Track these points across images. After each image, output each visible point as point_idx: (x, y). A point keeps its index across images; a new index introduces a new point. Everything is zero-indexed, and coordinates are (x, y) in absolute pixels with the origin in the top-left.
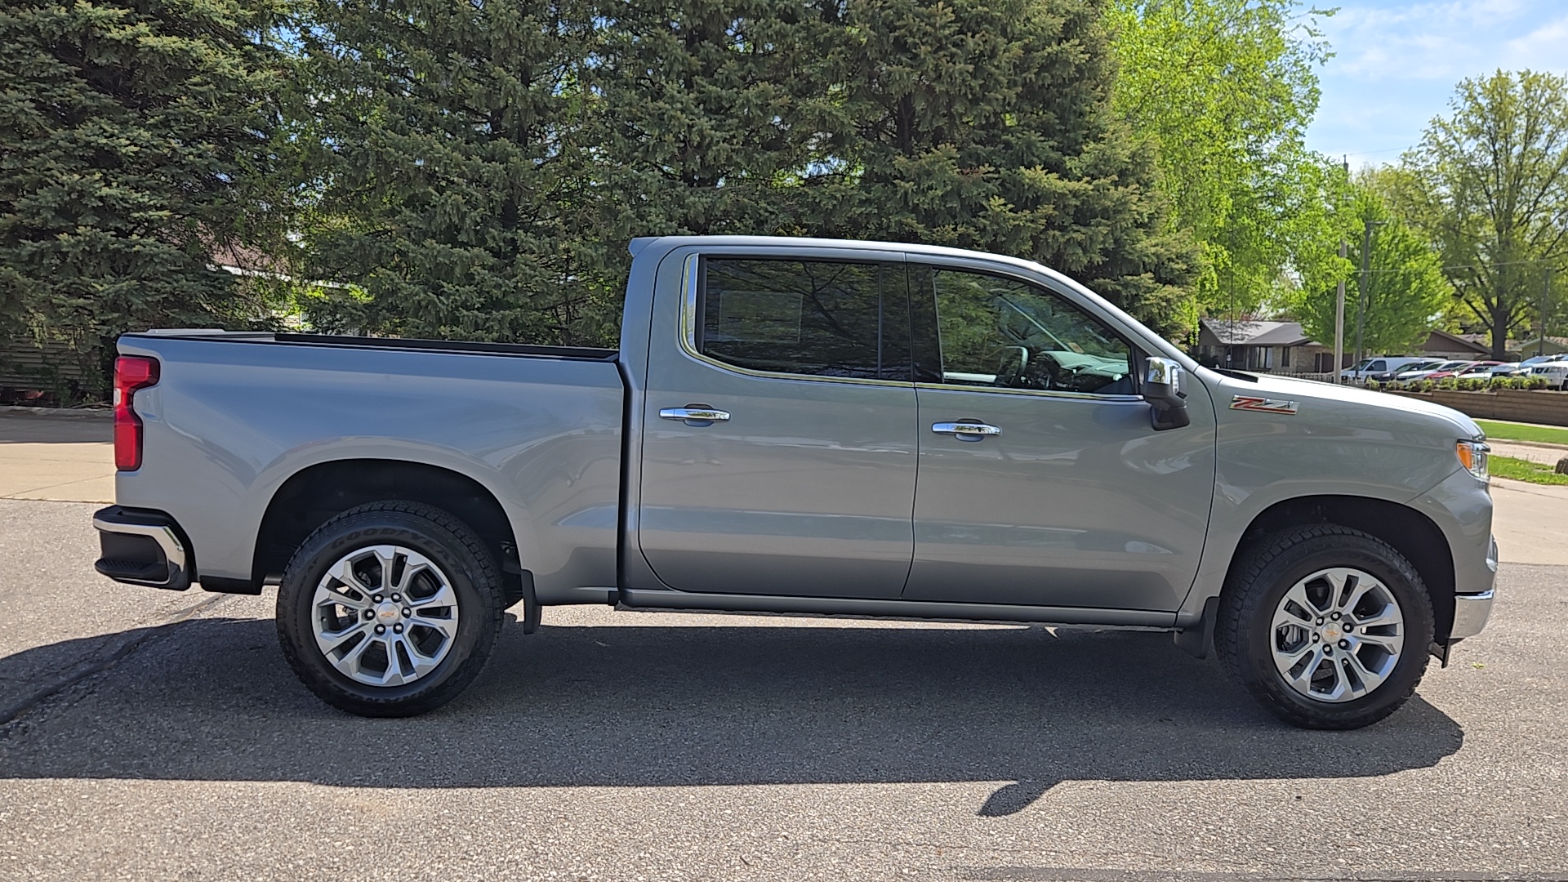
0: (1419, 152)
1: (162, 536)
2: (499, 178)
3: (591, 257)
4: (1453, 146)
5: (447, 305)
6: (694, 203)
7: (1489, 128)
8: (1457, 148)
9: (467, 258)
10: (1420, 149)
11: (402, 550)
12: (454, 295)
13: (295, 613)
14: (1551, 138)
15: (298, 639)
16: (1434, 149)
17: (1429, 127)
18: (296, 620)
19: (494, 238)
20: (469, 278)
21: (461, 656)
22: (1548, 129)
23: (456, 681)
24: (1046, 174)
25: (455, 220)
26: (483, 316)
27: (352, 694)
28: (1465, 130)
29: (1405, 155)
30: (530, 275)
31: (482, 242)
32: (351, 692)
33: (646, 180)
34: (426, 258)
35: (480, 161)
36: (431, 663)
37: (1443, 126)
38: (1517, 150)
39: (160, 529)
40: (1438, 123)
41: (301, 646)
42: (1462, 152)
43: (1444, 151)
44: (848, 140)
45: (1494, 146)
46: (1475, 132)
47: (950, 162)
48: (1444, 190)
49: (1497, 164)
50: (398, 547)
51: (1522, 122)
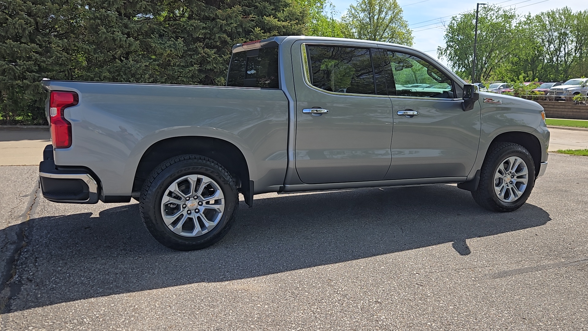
0: (347, 17)
1: (85, 178)
2: (41, 12)
3: (88, 49)
4: (357, 15)
5: (20, 70)
6: (133, 27)
7: (368, 9)
8: (358, 16)
9: (28, 48)
10: (347, 15)
11: (200, 176)
12: (23, 66)
13: (155, 209)
14: (386, 14)
15: (156, 220)
16: (351, 16)
17: (349, 8)
18: (155, 212)
19: (39, 40)
20: (29, 58)
21: (227, 219)
22: (385, 10)
23: (225, 231)
24: (274, 19)
25: (20, 31)
26: (37, 75)
27: (181, 242)
28: (360, 9)
29: (343, 17)
30: (59, 57)
31: (33, 41)
32: (180, 241)
33: (111, 16)
34: (7, 48)
35: (31, 4)
36: (214, 224)
37: (353, 7)
38: (376, 17)
39: (85, 175)
40: (352, 6)
41: (157, 223)
42: (360, 17)
43: (355, 17)
44: (194, 2)
45: (369, 15)
46: (364, 10)
47: (239, 13)
48: (354, 30)
49: (370, 22)
50: (198, 175)
51: (377, 8)
